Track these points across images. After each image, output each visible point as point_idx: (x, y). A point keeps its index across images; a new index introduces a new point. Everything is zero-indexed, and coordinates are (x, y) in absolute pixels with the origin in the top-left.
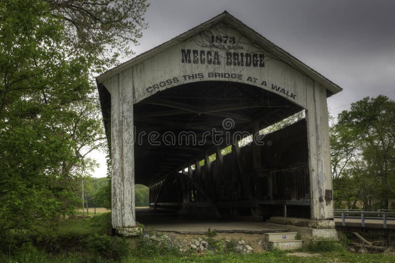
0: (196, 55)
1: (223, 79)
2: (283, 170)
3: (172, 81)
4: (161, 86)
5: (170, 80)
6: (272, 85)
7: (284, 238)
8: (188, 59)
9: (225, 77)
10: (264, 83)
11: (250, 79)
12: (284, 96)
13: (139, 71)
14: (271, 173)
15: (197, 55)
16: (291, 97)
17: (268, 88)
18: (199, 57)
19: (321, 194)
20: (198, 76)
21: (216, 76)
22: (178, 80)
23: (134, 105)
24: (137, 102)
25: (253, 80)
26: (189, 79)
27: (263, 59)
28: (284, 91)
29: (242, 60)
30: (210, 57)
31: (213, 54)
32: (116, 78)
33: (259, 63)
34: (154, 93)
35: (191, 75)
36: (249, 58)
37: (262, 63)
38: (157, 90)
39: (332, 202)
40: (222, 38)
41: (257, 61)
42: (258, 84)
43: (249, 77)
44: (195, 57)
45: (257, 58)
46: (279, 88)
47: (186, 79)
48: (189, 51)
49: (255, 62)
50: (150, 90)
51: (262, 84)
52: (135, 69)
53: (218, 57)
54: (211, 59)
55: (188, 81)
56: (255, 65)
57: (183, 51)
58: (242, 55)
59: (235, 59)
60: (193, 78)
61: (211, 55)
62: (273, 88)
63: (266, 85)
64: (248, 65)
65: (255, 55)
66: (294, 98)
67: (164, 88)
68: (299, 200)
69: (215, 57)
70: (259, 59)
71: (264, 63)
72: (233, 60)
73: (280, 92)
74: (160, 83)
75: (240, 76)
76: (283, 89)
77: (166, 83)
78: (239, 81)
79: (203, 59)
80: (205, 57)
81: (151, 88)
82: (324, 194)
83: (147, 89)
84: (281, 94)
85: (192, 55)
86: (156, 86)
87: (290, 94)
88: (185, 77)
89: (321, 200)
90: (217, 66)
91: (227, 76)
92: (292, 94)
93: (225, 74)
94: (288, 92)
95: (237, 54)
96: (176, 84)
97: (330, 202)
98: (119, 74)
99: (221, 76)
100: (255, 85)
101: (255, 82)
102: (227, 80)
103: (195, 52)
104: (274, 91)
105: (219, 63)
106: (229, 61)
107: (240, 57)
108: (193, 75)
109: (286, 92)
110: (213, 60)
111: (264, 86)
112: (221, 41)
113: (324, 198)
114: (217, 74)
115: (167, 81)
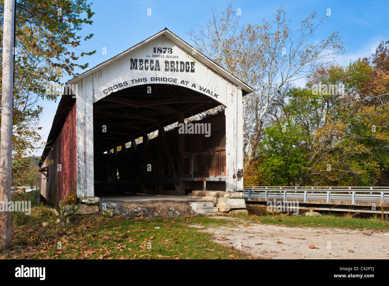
0: (141, 63)
1: (162, 82)
2: (203, 153)
3: (123, 84)
4: (114, 88)
5: (121, 83)
6: (200, 87)
7: (204, 206)
8: (135, 66)
9: (164, 81)
10: (194, 85)
11: (183, 82)
12: (209, 95)
13: (97, 77)
14: (193, 155)
15: (143, 63)
16: (214, 96)
17: (197, 89)
18: (144, 65)
19: (234, 172)
20: (142, 80)
21: (156, 80)
22: (127, 84)
23: (93, 104)
24: (96, 101)
25: (185, 83)
26: (136, 82)
27: (194, 66)
28: (209, 91)
29: (177, 67)
30: (152, 65)
31: (155, 62)
32: (80, 83)
33: (190, 69)
34: (109, 93)
35: (137, 80)
36: (182, 65)
37: (193, 69)
38: (111, 92)
39: (242, 178)
40: (162, 50)
41: (189, 68)
42: (189, 86)
43: (182, 81)
44: (140, 65)
45: (189, 65)
46: (206, 89)
47: (133, 83)
48: (136, 60)
49: (187, 69)
50: (106, 92)
51: (192, 86)
52: (95, 75)
53: (158, 64)
54: (153, 66)
55: (135, 84)
56: (187, 71)
57: (132, 60)
58: (177, 62)
59: (172, 66)
60: (139, 82)
61: (153, 64)
62: (201, 89)
63: (195, 87)
64: (182, 71)
65: (187, 63)
66: (217, 97)
67: (117, 90)
68: (216, 177)
69: (156, 64)
70: (190, 66)
71: (194, 69)
72: (170, 67)
73: (206, 92)
74: (114, 86)
75: (175, 80)
76: (208, 90)
77: (118, 86)
78: (175, 84)
79: (147, 67)
80: (149, 65)
81: (106, 90)
82: (236, 173)
83: (104, 91)
84: (207, 94)
85: (138, 63)
86: (110, 89)
87: (213, 94)
88: (133, 81)
89: (234, 177)
90: (158, 72)
91: (165, 80)
92: (215, 94)
93: (164, 78)
94: (212, 92)
95: (174, 62)
96: (126, 87)
97: (240, 179)
98: (82, 79)
99: (160, 80)
100: (187, 87)
101: (187, 84)
102: (165, 83)
103: (141, 61)
104: (202, 92)
105: (159, 70)
106: (167, 67)
107: (176, 64)
108: (139, 79)
109: (210, 92)
110: (154, 67)
111: (193, 87)
112: (161, 52)
113: (236, 175)
114: (158, 79)
115: (119, 85)
